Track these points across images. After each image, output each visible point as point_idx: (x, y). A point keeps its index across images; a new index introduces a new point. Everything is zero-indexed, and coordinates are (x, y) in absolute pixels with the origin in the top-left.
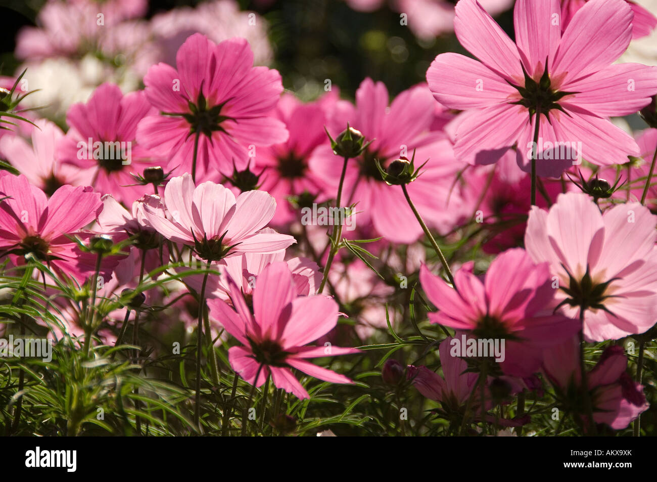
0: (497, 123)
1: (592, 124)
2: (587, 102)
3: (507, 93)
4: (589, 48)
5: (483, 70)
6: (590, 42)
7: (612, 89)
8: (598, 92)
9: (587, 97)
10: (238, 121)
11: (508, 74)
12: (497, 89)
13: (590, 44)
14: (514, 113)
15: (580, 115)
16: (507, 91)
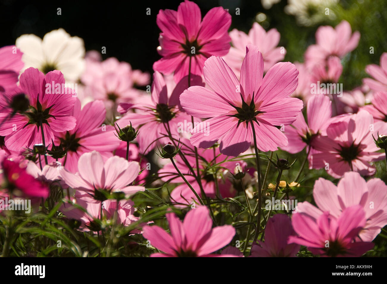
0: (219, 126)
1: (269, 130)
2: (268, 117)
3: (229, 110)
4: (275, 89)
5: (216, 97)
6: (275, 85)
7: (280, 111)
8: (274, 112)
9: (268, 115)
10: (56, 118)
11: (231, 100)
12: (222, 107)
13: (276, 86)
14: (230, 121)
15: (264, 124)
16: (229, 109)
